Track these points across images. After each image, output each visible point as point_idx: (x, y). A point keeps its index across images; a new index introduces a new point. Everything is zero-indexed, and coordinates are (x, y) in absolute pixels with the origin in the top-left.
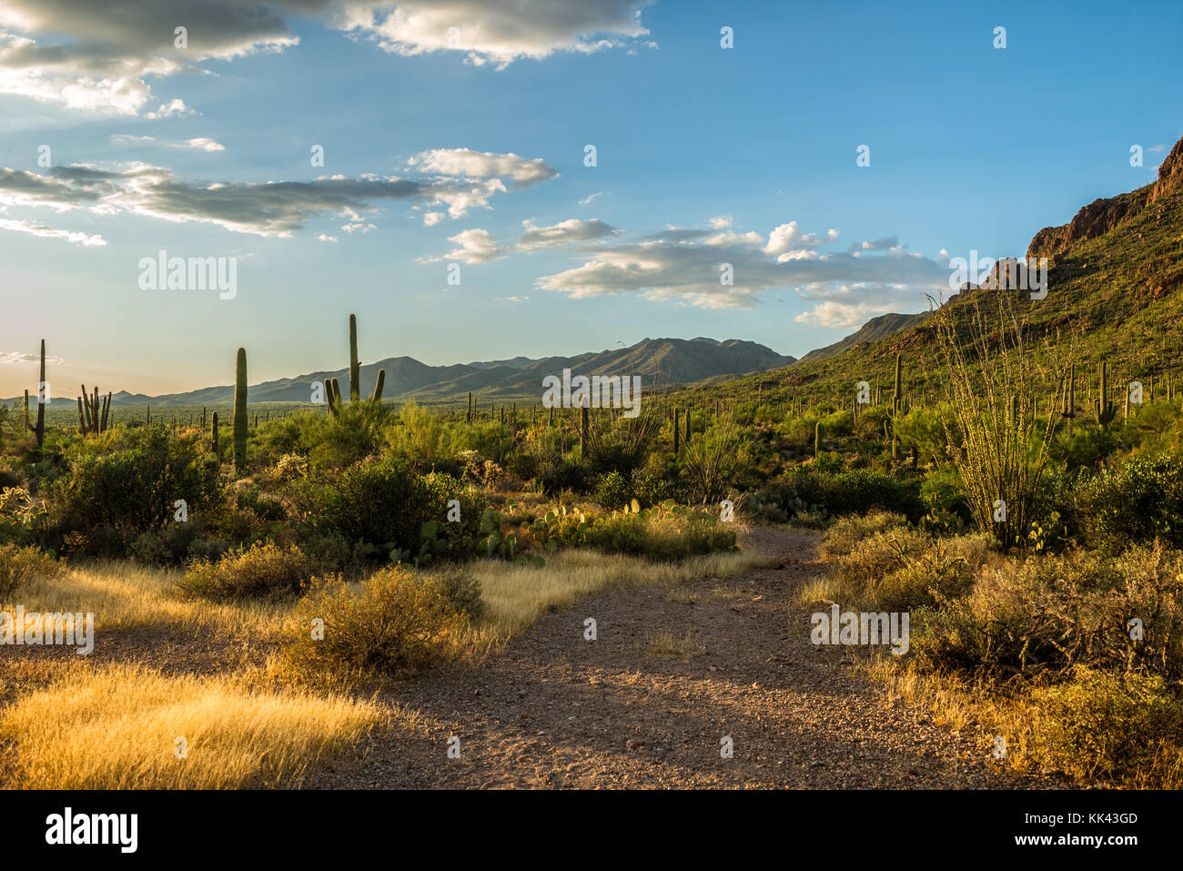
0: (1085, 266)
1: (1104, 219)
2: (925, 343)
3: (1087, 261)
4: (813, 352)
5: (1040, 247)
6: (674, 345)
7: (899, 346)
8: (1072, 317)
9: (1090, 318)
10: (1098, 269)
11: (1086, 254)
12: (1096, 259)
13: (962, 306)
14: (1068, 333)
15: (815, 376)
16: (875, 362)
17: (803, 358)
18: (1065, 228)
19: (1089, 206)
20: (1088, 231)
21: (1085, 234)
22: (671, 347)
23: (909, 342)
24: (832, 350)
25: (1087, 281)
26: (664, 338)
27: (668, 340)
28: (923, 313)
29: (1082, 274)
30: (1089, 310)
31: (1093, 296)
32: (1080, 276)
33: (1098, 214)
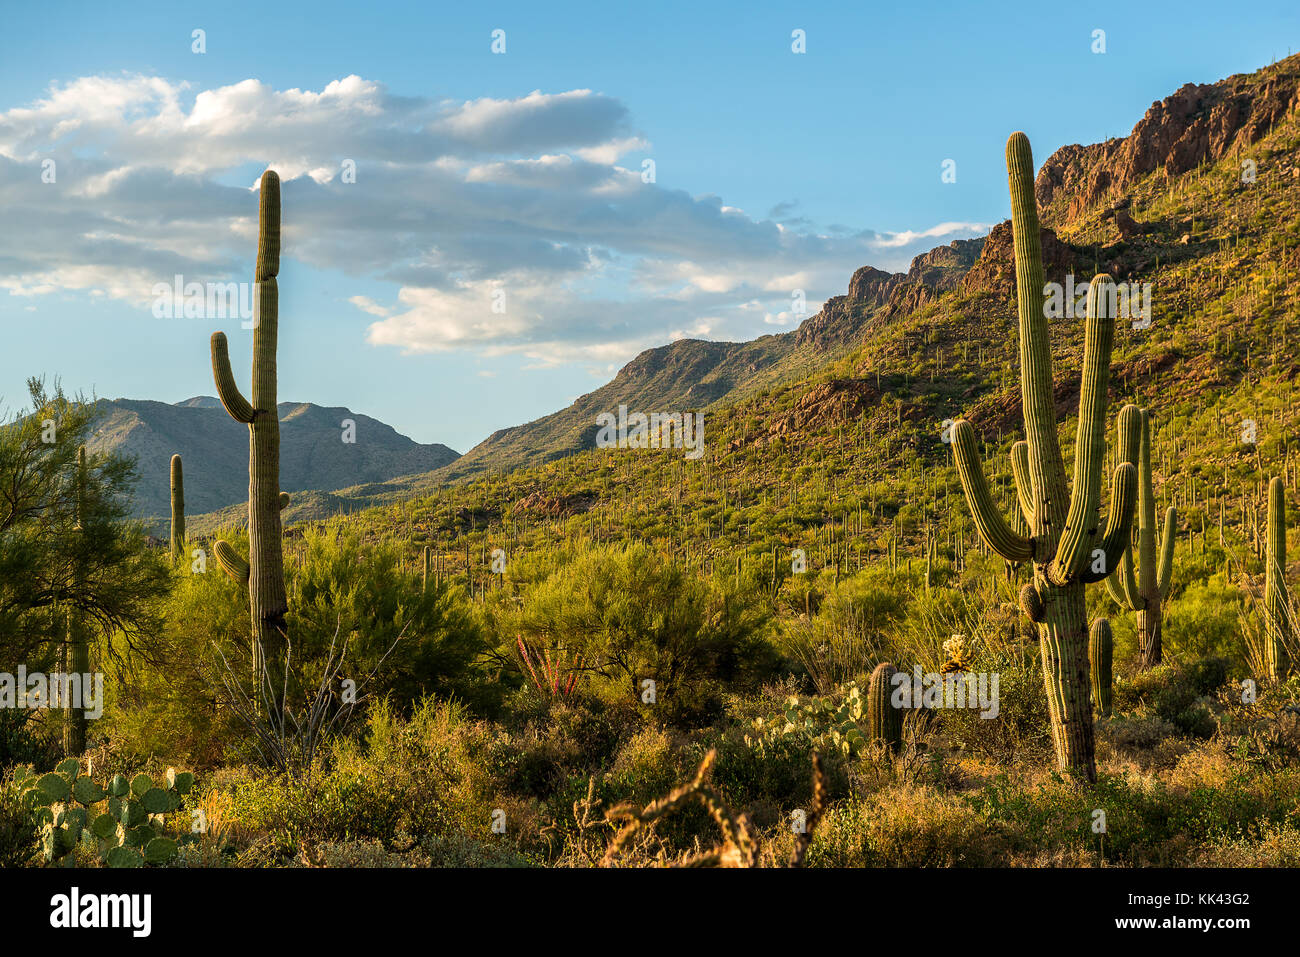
0: (1185, 239)
1: (1202, 131)
2: (853, 414)
3: (1188, 227)
4: (500, 434)
5: (1055, 190)
6: (142, 418)
7: (792, 421)
8: (1174, 355)
9: (1216, 358)
10: (1214, 246)
11: (1182, 211)
12: (1209, 223)
13: (926, 328)
14: (1173, 391)
15: (590, 496)
16: (738, 459)
17: (477, 449)
18: (1114, 146)
19: (1169, 100)
20: (1170, 157)
21: (1162, 164)
22: (135, 422)
23: (815, 411)
24: (547, 430)
25: (1196, 273)
26: (113, 399)
27: (124, 404)
28: (761, 339)
29: (1181, 256)
30: (1213, 340)
31: (1215, 307)
32: (1177, 260)
33: (1190, 117)
